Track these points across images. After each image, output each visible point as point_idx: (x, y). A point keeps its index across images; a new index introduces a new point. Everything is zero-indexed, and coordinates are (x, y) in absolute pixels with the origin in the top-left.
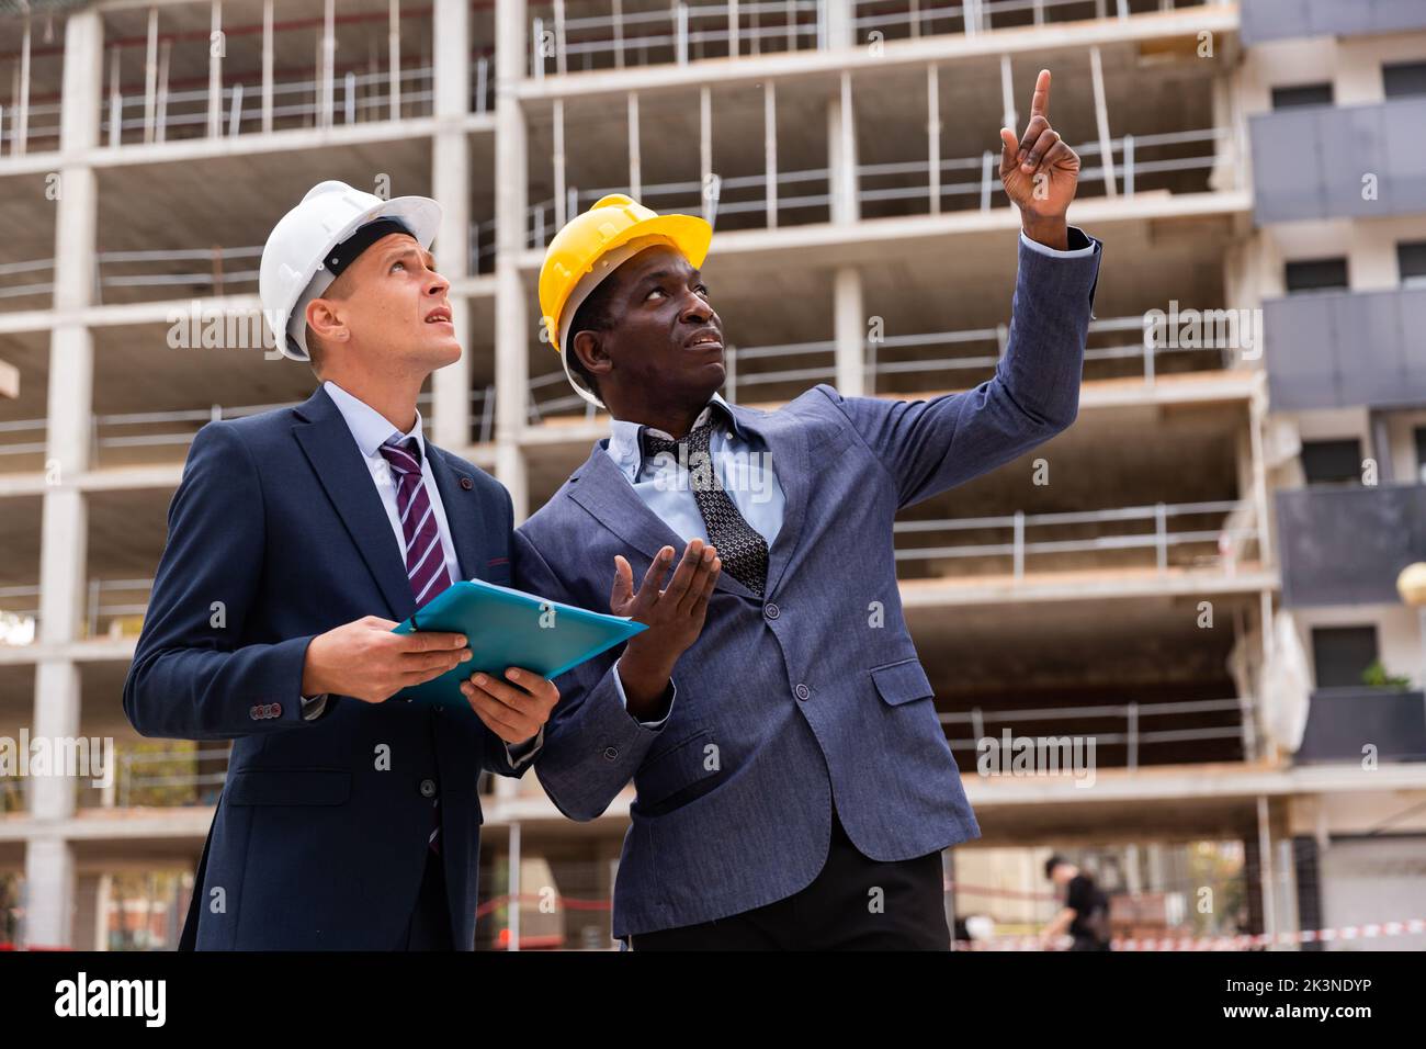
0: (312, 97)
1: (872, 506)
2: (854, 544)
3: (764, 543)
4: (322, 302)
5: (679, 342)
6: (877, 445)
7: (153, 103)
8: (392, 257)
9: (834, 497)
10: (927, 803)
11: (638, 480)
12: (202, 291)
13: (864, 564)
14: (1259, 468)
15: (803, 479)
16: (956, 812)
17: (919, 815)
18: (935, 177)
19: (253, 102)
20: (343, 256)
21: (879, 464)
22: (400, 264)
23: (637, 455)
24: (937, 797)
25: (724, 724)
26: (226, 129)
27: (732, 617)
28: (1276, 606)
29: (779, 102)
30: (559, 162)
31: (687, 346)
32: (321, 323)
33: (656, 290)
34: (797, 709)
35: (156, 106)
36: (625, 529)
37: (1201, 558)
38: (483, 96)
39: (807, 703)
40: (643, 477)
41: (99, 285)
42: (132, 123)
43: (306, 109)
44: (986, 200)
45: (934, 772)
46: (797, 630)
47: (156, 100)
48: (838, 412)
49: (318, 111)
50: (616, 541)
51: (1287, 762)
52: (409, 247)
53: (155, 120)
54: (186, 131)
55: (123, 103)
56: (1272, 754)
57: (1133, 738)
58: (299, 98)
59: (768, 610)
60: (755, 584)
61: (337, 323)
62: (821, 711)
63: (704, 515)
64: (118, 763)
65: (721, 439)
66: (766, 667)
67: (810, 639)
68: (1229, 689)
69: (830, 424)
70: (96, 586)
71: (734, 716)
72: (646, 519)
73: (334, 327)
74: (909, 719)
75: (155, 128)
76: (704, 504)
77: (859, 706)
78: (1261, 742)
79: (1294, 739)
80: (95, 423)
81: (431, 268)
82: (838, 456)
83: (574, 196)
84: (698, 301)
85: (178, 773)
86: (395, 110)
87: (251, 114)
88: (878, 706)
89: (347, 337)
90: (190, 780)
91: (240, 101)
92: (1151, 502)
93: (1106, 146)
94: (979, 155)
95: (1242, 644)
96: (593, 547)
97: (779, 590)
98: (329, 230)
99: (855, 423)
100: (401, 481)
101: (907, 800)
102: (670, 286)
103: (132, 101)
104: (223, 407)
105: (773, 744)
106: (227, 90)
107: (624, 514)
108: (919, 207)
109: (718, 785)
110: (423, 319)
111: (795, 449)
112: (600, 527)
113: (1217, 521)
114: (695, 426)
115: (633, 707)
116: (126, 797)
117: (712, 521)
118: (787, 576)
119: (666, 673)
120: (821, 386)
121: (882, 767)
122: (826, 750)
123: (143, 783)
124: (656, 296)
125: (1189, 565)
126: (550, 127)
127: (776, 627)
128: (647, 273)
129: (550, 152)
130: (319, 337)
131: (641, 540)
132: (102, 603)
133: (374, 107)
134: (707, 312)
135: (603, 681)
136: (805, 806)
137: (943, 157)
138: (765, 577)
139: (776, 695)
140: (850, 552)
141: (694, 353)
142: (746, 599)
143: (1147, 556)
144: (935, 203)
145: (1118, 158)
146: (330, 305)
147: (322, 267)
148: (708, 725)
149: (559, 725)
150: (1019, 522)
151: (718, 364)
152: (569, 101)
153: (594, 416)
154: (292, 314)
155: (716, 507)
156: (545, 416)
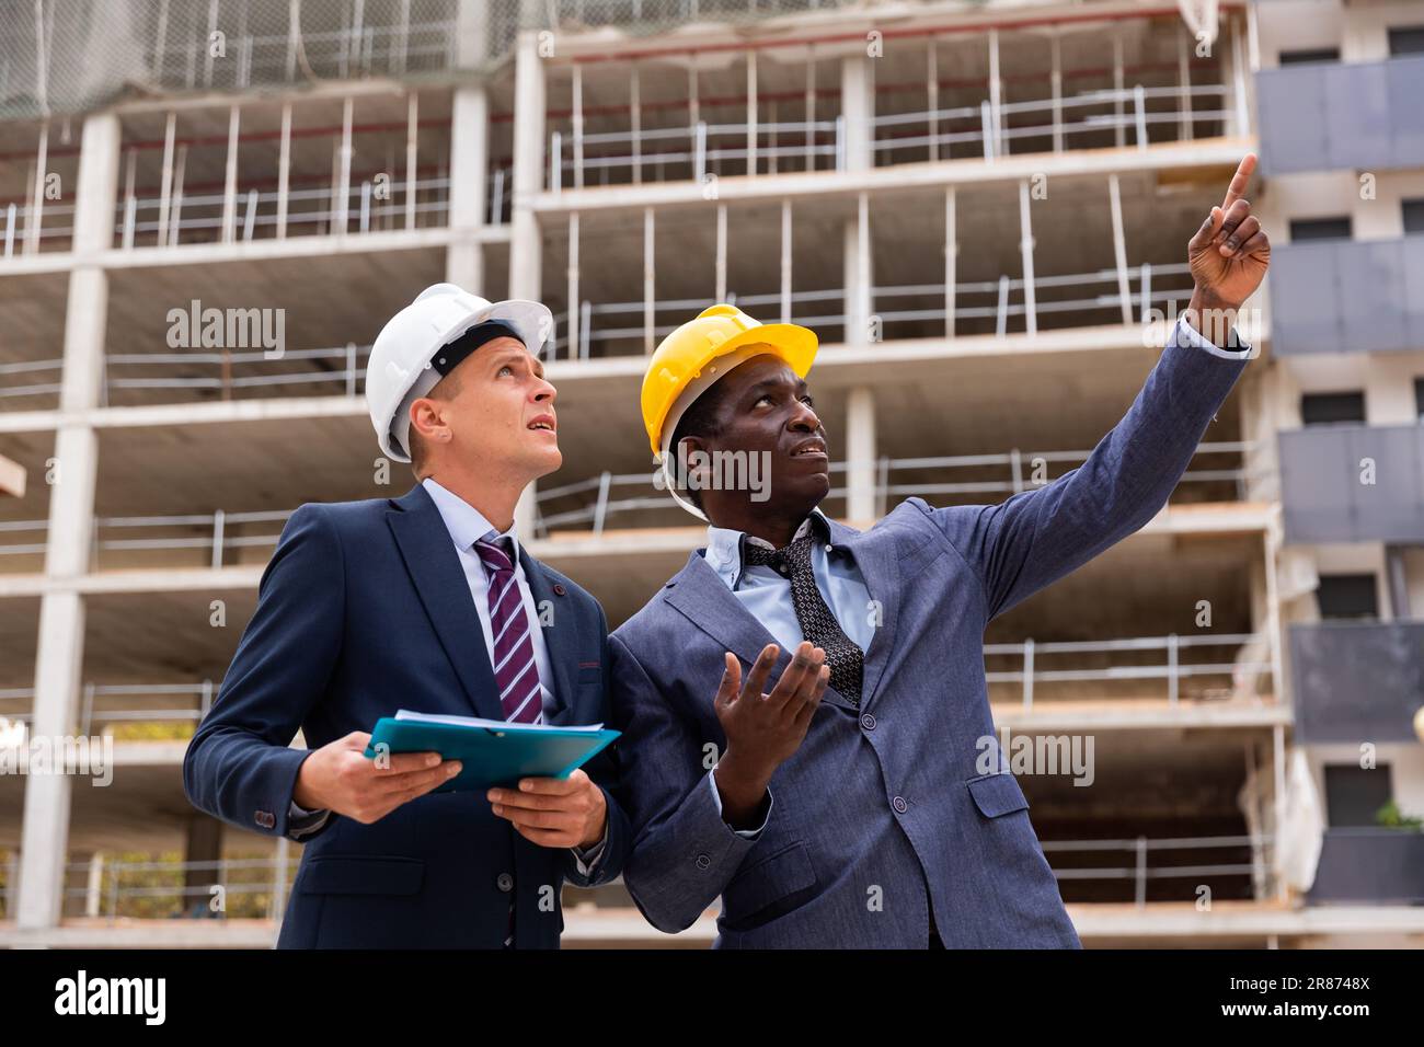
0: (328, 204)
1: (964, 615)
2: (948, 653)
3: (861, 653)
4: (426, 401)
5: (786, 450)
6: (969, 553)
7: (168, 207)
8: (499, 361)
9: (926, 605)
10: (1026, 918)
11: (736, 588)
12: (209, 395)
13: (959, 673)
14: (1273, 601)
15: (894, 587)
16: (1055, 927)
17: (1018, 930)
18: (950, 300)
19: (267, 208)
20: (450, 357)
21: (971, 572)
22: (508, 369)
23: (736, 563)
24: (1036, 911)
25: (819, 837)
26: (239, 234)
27: (828, 726)
28: (1289, 741)
29: (795, 221)
30: (574, 275)
31: (793, 454)
32: (425, 422)
33: (764, 398)
34: (895, 821)
35: (171, 209)
36: (725, 633)
37: (1210, 692)
38: (500, 209)
39: (905, 816)
40: (742, 584)
41: (106, 386)
42: (146, 226)
43: (321, 216)
44: (1002, 324)
45: (1032, 885)
46: (893, 741)
47: (171, 203)
48: (929, 523)
49: (333, 218)
50: (715, 645)
51: (1298, 902)
52: (518, 353)
53: (168, 223)
54: (199, 235)
55: (137, 205)
56: (1283, 894)
57: (1141, 873)
58: (314, 205)
59: (865, 720)
60: (852, 694)
61: (440, 423)
62: (919, 823)
63: (802, 624)
64: (105, 872)
65: (820, 550)
66: (863, 778)
67: (908, 749)
68: (1240, 826)
69: (919, 533)
70: (90, 690)
71: (831, 828)
72: (747, 624)
73: (437, 427)
74: (1007, 832)
75: (168, 232)
76: (803, 612)
77: (956, 818)
78: (1271, 881)
79: (1306, 879)
80: (96, 525)
81: (539, 376)
82: (928, 563)
83: (587, 310)
84: (806, 411)
85: (164, 885)
86: (410, 220)
87: (265, 220)
88: (975, 816)
89: (450, 438)
90: (178, 890)
91: (255, 206)
92: (1164, 634)
93: (1123, 274)
94: (996, 279)
95: (1253, 779)
96: (691, 650)
97: (875, 700)
98: (438, 330)
99: (945, 531)
100: (494, 577)
101: (1006, 915)
102: (777, 394)
103: (146, 204)
104: (226, 512)
105: (869, 857)
106: (243, 196)
107: (725, 619)
108: (935, 330)
109: (812, 899)
110: (525, 425)
111: (883, 558)
112: (698, 631)
113: (1230, 654)
114: (796, 537)
115: (728, 814)
116: (112, 908)
117: (811, 631)
118: (882, 687)
119: (763, 783)
120: (911, 499)
121: (981, 880)
122: (926, 865)
123: (132, 893)
124: (763, 404)
125: (1200, 699)
126: (566, 241)
127: (873, 738)
128: (757, 382)
129: (566, 265)
130: (421, 436)
131: (740, 644)
132: (95, 708)
133: (389, 216)
134: (814, 422)
135: (699, 786)
136: (901, 922)
137: (959, 280)
138: (861, 687)
139: (873, 807)
140: (944, 661)
141: (800, 461)
142: (844, 710)
143: (1158, 688)
144: (950, 326)
145: (1135, 286)
146: (435, 405)
147: (429, 366)
148: (802, 837)
149: (650, 833)
150: (1029, 649)
151: (823, 474)
152: (585, 214)
153: (601, 532)
154: (396, 413)
155: (816, 617)
156: (551, 530)
